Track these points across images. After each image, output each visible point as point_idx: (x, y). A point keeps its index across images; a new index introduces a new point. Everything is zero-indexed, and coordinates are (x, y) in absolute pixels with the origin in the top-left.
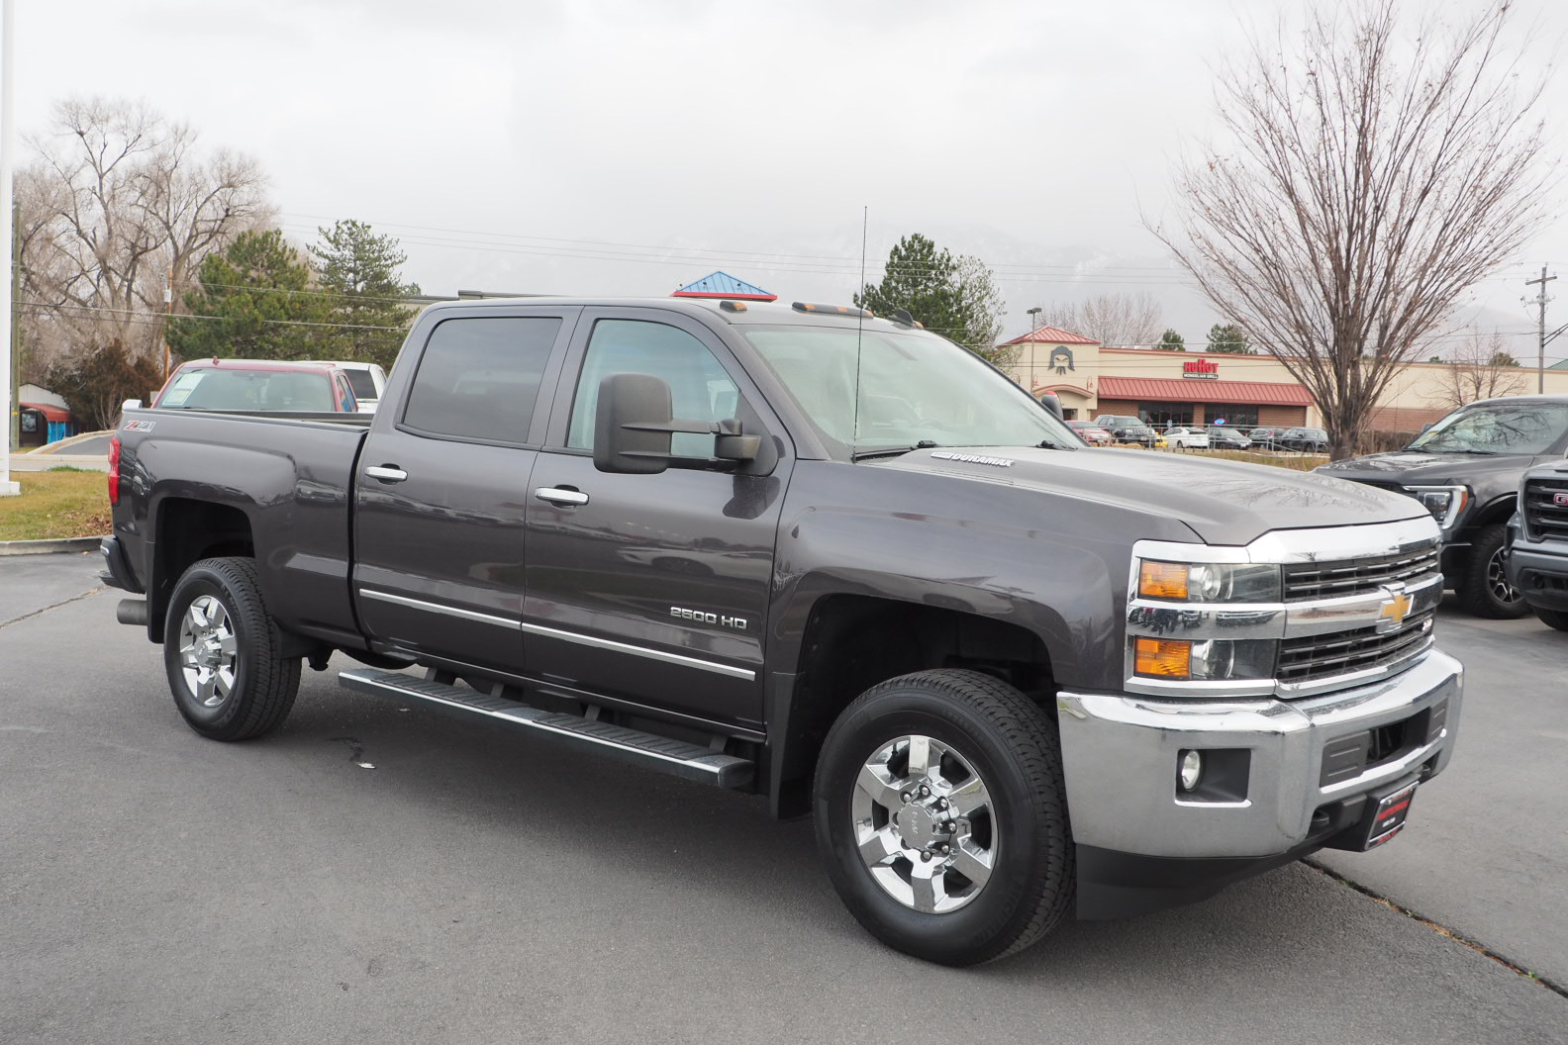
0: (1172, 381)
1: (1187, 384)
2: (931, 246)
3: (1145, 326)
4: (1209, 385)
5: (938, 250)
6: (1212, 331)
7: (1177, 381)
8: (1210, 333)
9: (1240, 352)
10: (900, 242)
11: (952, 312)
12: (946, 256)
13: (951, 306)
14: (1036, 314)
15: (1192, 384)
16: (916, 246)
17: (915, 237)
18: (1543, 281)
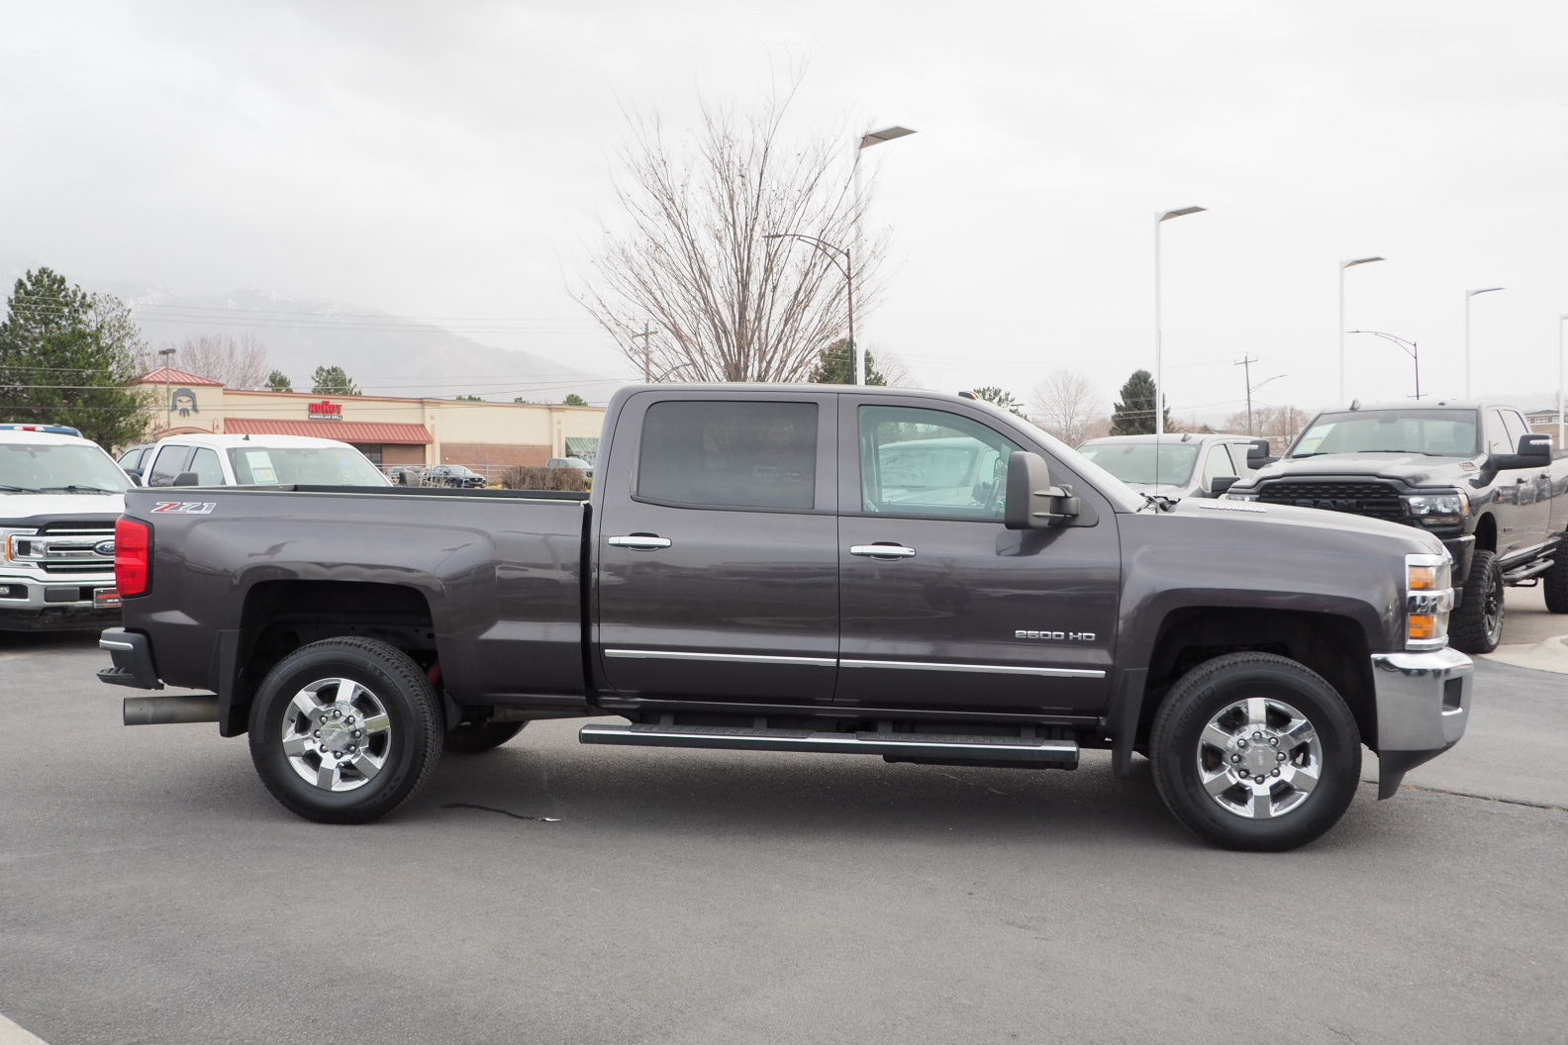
0: (298, 422)
1: (312, 425)
2: (62, 281)
3: (249, 367)
4: (334, 425)
5: (70, 285)
6: (317, 373)
7: (303, 422)
8: (315, 375)
9: (345, 393)
10: (26, 277)
11: (92, 353)
12: (80, 295)
13: (89, 345)
14: (170, 354)
15: (318, 425)
16: (46, 281)
17: (43, 271)
18: (646, 334)
